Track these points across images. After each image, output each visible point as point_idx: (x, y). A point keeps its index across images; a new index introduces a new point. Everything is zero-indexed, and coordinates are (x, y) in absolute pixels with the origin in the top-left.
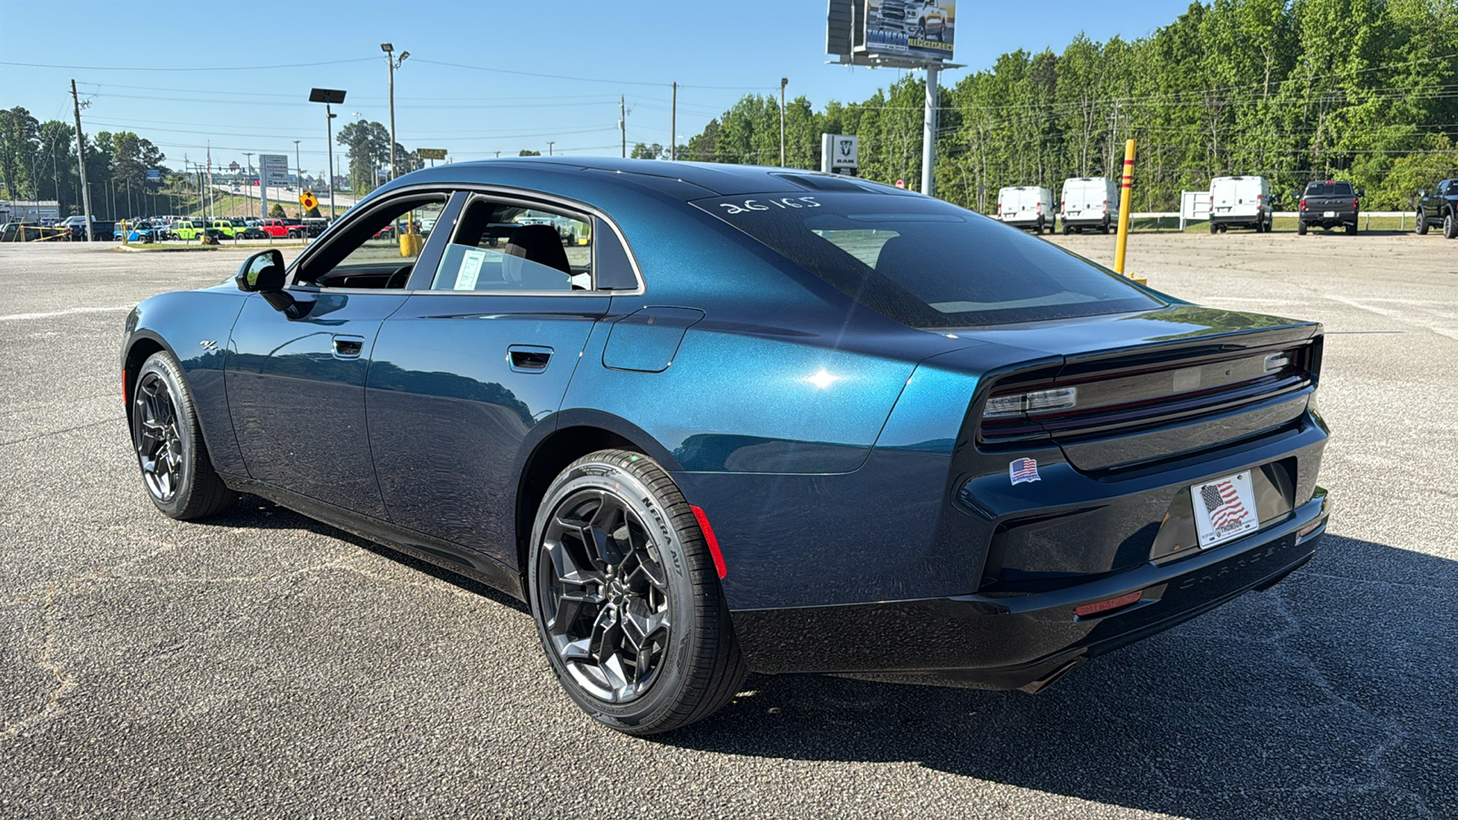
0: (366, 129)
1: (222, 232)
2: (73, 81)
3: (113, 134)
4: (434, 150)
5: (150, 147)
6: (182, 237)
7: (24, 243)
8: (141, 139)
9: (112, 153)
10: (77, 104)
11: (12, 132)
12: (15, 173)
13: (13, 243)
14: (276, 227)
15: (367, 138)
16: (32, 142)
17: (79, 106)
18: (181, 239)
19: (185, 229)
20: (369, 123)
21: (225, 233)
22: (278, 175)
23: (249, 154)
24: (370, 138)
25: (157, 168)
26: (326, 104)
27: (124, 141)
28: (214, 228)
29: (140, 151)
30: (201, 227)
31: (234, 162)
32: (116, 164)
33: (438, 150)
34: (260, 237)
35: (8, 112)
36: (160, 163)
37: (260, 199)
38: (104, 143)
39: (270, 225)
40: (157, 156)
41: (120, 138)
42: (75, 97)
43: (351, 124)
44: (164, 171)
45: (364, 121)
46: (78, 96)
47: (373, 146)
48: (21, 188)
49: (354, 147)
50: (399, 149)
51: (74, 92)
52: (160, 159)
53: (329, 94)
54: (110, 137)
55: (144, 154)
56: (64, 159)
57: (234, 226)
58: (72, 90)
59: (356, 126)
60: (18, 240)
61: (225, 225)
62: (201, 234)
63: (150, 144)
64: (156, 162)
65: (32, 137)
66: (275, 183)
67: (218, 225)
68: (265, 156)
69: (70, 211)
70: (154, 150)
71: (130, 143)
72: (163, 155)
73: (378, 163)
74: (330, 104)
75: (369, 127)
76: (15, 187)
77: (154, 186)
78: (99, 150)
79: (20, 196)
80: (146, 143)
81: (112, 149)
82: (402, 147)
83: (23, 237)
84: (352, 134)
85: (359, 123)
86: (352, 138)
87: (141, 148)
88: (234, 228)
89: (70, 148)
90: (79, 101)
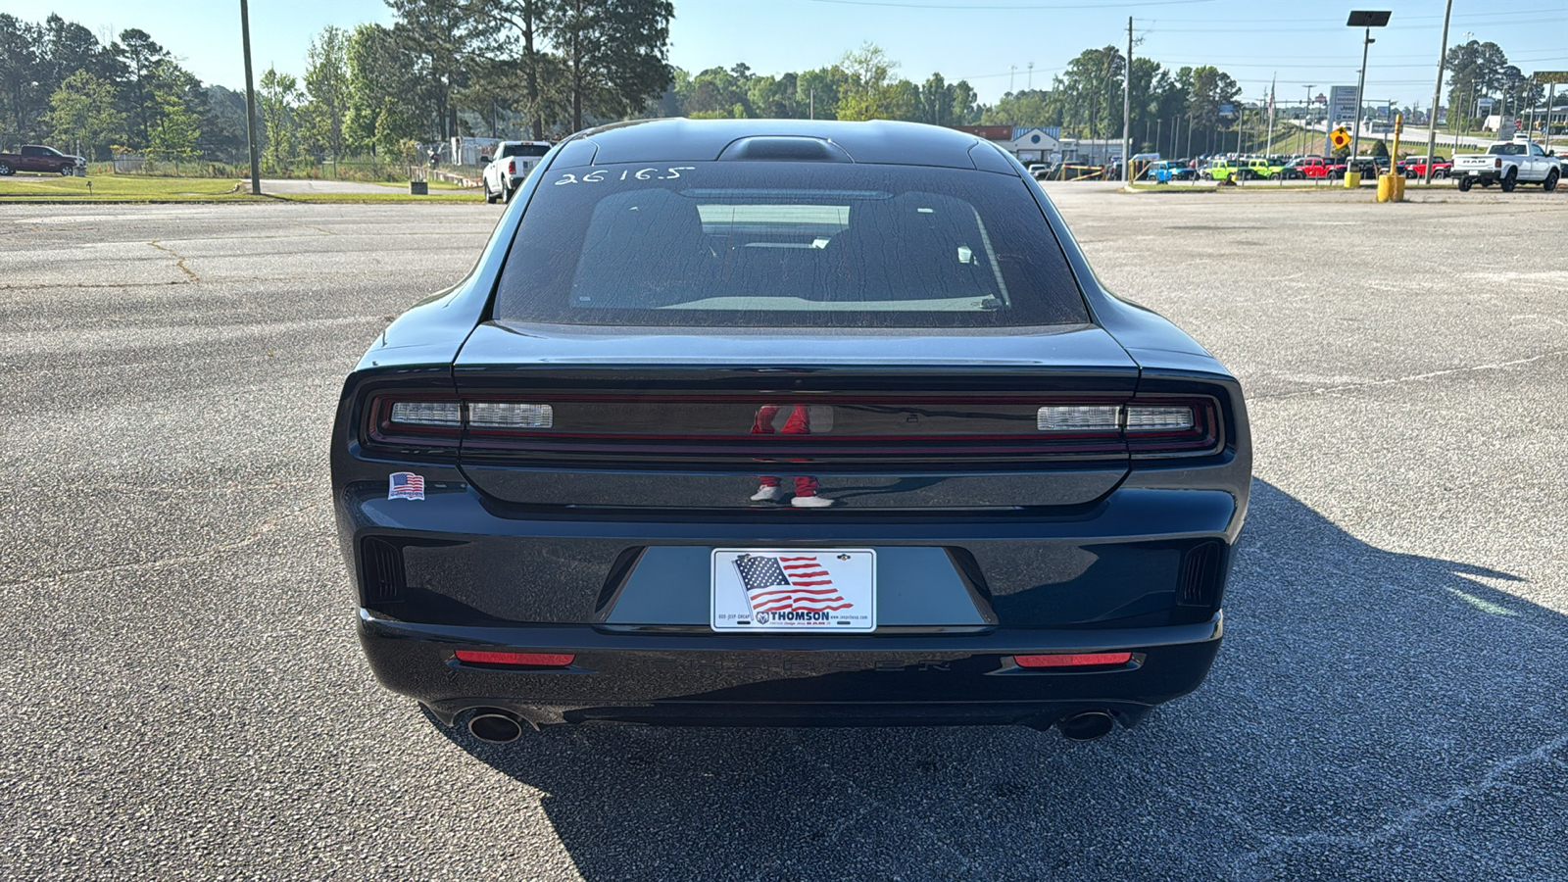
0: (1477, 51)
1: (1256, 172)
2: (1131, 18)
3: (1194, 69)
4: (1557, 73)
5: (1228, 81)
6: (1215, 177)
7: (1063, 183)
8: (1220, 72)
9: (1191, 89)
10: (1131, 41)
11: (1101, 70)
12: (1098, 112)
13: (1055, 182)
14: (1316, 166)
15: (1475, 62)
16: (1117, 80)
17: (1133, 44)
18: (1213, 179)
19: (1219, 168)
20: (1481, 43)
21: (1260, 173)
22: (1349, 108)
23: (1310, 87)
24: (1480, 61)
25: (1233, 103)
26: (1366, 28)
27: (1203, 75)
28: (1250, 167)
29: (1217, 86)
30: (1235, 166)
31: (1321, 94)
32: (1192, 100)
33: (1562, 73)
34: (1297, 178)
35: (1100, 51)
36: (1235, 98)
37: (1324, 133)
38: (1184, 78)
39: (1310, 164)
40: (1234, 90)
41: (1200, 73)
42: (1131, 35)
43: (1459, 46)
44: (1238, 106)
45: (1476, 42)
46: (1133, 33)
47: (1481, 70)
48: (1101, 126)
49: (1457, 73)
50: (1514, 73)
51: (1130, 30)
52: (1236, 93)
53: (1370, 17)
54: (1190, 72)
55: (1221, 89)
56: (1144, 95)
57: (1270, 165)
58: (1128, 27)
59: (1463, 48)
60: (1059, 179)
61: (1261, 164)
62: (1233, 174)
63: (1229, 77)
64: (1231, 97)
65: (1118, 75)
66: (1344, 117)
67: (1254, 164)
68: (1337, 87)
69: (1142, 148)
70: (1232, 84)
71: (1209, 76)
72: (1240, 89)
73: (1484, 91)
74: (1370, 28)
75: (1480, 49)
76: (1096, 126)
77: (1228, 122)
78: (1178, 85)
79: (1099, 135)
80: (1224, 76)
81: (1191, 84)
82: (1519, 71)
83: (1063, 176)
84: (1458, 57)
85: (1468, 44)
86: (1456, 62)
87: (1219, 83)
88: (1271, 168)
89: (1151, 85)
90: (1134, 38)
